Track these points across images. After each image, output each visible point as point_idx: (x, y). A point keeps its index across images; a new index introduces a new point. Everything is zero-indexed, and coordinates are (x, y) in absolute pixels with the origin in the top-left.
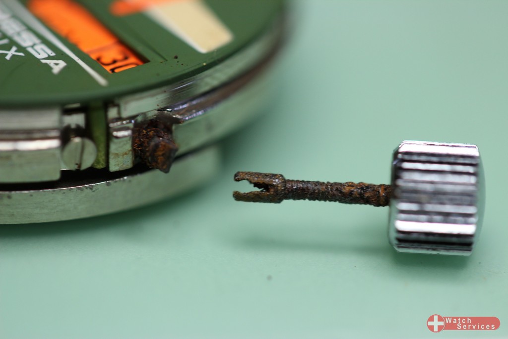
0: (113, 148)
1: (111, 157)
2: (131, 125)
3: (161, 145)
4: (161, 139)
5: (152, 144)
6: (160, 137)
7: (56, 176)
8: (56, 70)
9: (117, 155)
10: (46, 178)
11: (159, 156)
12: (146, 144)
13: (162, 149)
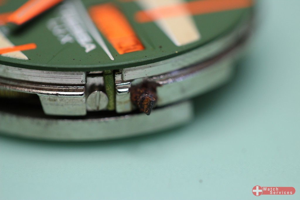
0: (118, 98)
1: (117, 104)
2: (129, 86)
3: (146, 98)
4: (147, 95)
5: (141, 97)
6: (146, 93)
7: (84, 113)
8: (88, 50)
9: (121, 103)
10: (77, 113)
11: (145, 105)
12: (138, 98)
13: (146, 101)
